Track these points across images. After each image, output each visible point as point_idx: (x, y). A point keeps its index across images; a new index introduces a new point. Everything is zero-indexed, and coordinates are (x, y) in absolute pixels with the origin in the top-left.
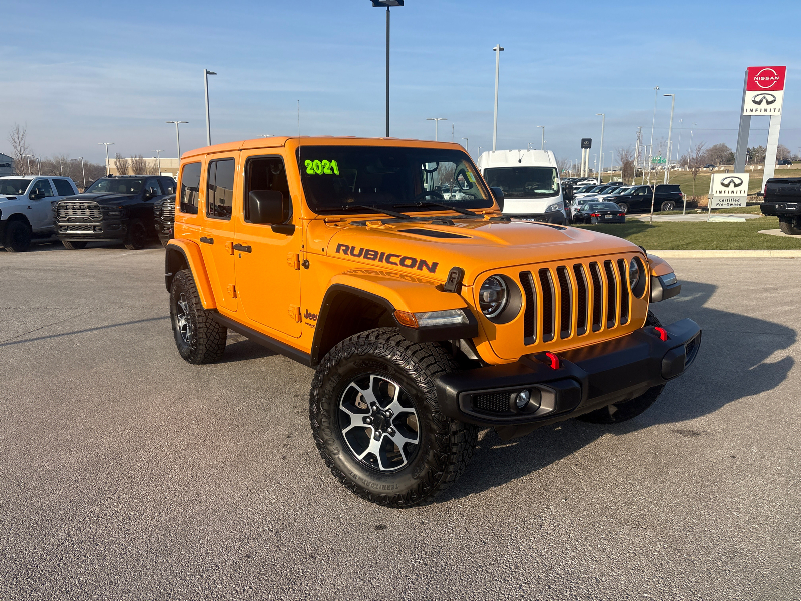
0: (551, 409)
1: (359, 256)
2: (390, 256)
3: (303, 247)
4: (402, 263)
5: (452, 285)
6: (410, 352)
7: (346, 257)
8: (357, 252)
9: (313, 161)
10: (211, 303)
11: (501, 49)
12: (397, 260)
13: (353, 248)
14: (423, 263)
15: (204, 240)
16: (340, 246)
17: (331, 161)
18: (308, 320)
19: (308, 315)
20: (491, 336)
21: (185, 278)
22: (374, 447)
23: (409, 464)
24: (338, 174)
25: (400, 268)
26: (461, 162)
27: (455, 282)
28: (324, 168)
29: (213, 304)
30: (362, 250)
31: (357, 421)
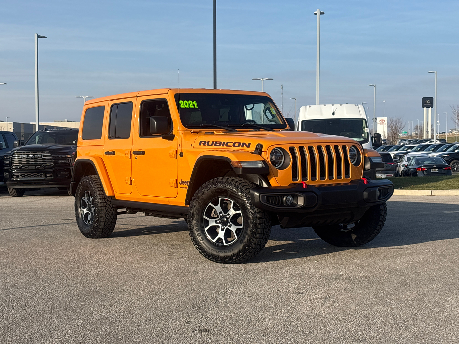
0: (303, 204)
1: (212, 145)
2: (228, 143)
3: (179, 145)
4: (234, 145)
5: (257, 151)
6: (238, 183)
7: (205, 147)
8: (210, 144)
9: (183, 101)
10: (111, 192)
11: (322, 13)
12: (231, 144)
13: (208, 142)
14: (244, 144)
15: (108, 153)
16: (201, 142)
17: (193, 101)
18: (182, 186)
19: (182, 183)
20: (276, 175)
21: (91, 180)
22: (221, 234)
23: (238, 239)
24: (197, 108)
25: (233, 148)
26: (267, 103)
27: (259, 150)
28: (190, 105)
29: (113, 193)
30: (213, 142)
31: (212, 223)
